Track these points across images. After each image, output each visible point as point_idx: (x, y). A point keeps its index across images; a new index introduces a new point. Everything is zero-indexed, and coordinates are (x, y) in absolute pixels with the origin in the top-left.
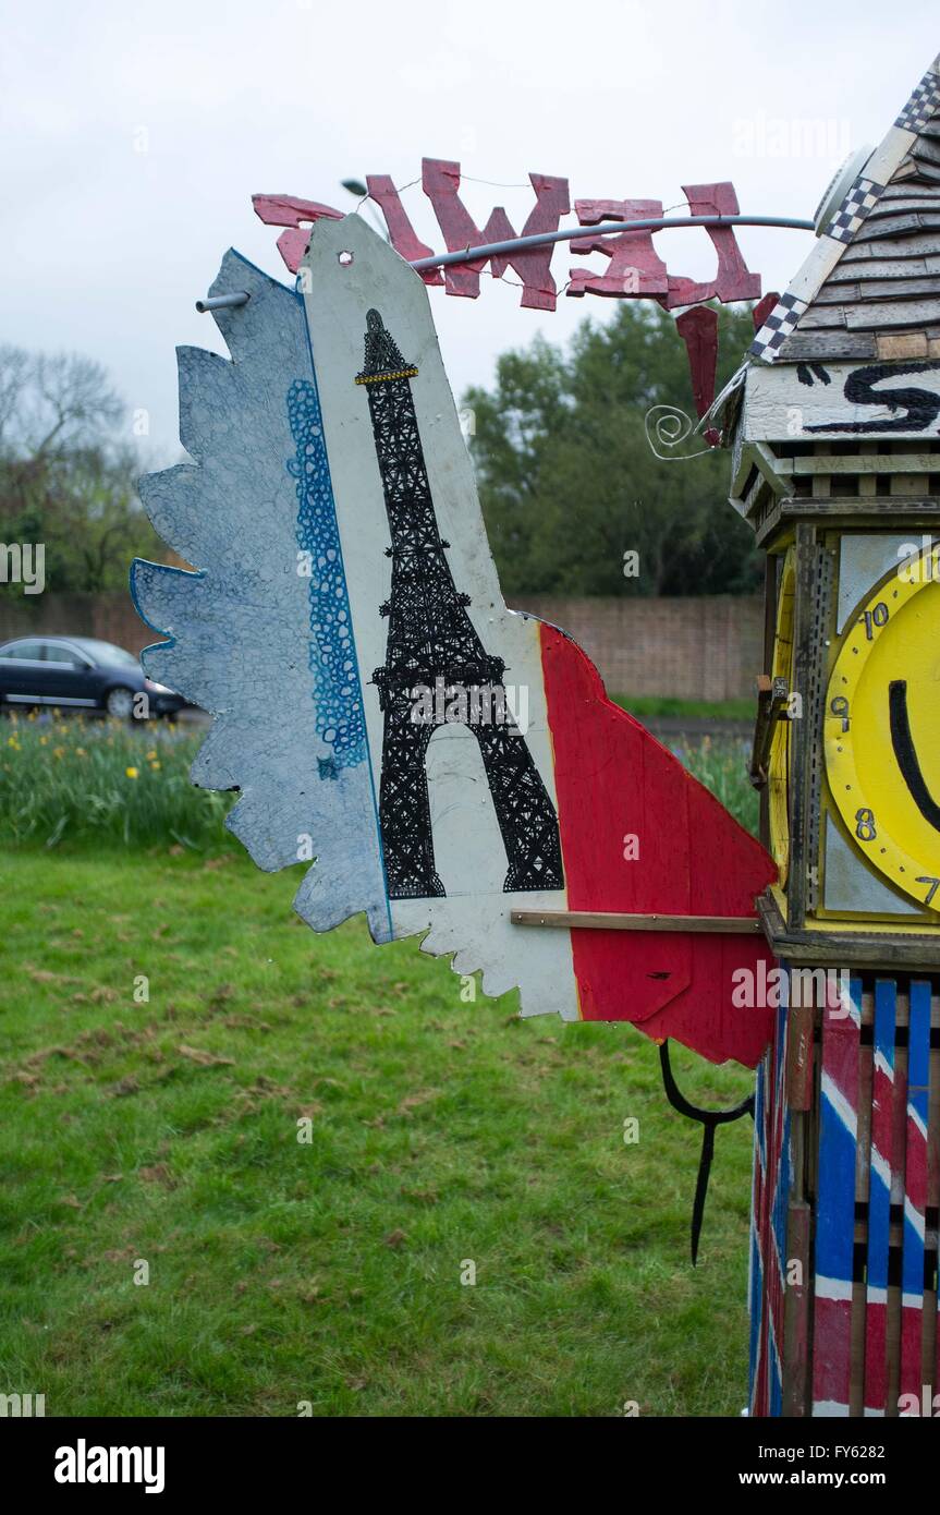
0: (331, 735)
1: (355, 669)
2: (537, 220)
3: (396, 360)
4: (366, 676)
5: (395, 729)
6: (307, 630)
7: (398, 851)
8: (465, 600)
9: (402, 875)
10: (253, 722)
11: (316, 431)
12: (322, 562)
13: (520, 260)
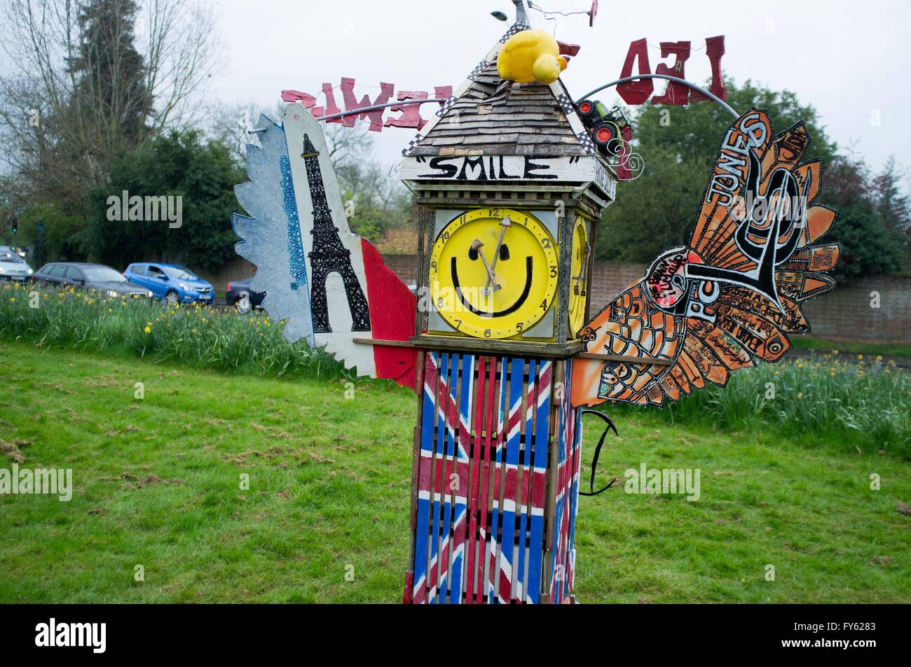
0: (295, 275)
1: (302, 252)
2: (379, 100)
3: (313, 150)
4: (306, 255)
5: (316, 273)
6: (287, 238)
7: (317, 316)
8: (337, 230)
9: (318, 324)
10: (270, 269)
11: (289, 172)
12: (292, 215)
13: (371, 113)
